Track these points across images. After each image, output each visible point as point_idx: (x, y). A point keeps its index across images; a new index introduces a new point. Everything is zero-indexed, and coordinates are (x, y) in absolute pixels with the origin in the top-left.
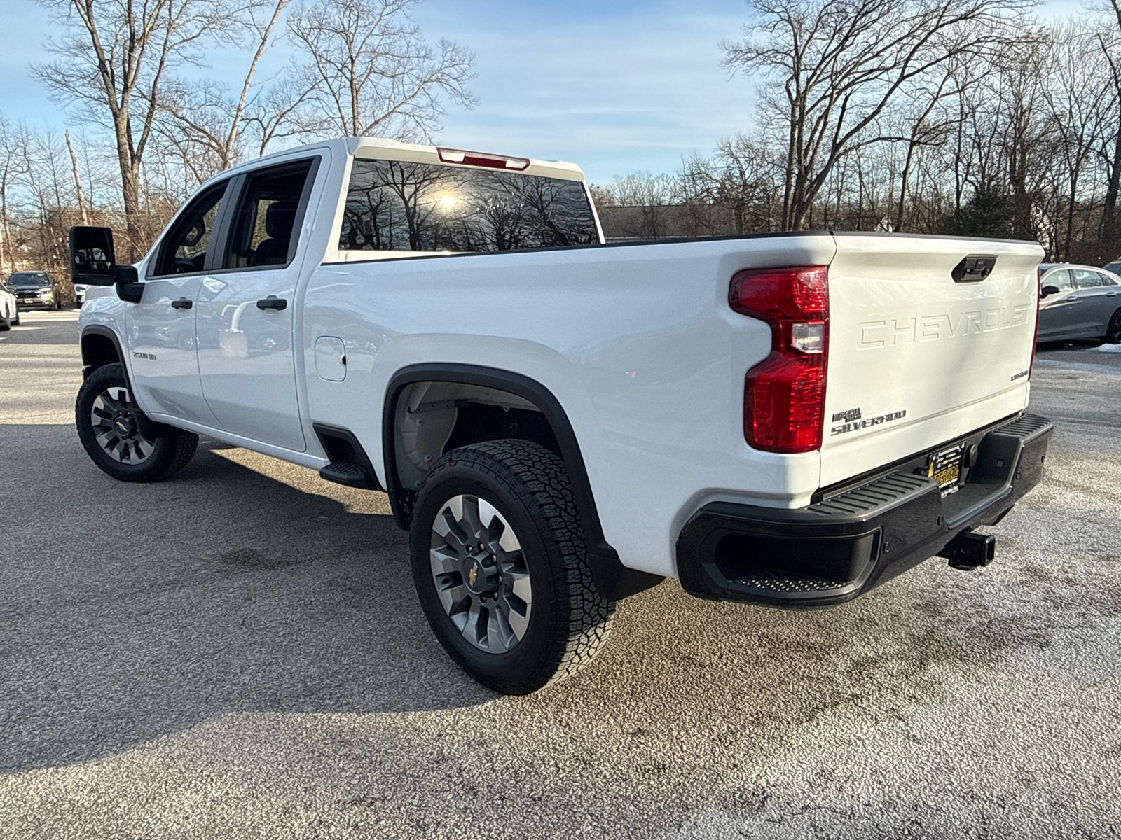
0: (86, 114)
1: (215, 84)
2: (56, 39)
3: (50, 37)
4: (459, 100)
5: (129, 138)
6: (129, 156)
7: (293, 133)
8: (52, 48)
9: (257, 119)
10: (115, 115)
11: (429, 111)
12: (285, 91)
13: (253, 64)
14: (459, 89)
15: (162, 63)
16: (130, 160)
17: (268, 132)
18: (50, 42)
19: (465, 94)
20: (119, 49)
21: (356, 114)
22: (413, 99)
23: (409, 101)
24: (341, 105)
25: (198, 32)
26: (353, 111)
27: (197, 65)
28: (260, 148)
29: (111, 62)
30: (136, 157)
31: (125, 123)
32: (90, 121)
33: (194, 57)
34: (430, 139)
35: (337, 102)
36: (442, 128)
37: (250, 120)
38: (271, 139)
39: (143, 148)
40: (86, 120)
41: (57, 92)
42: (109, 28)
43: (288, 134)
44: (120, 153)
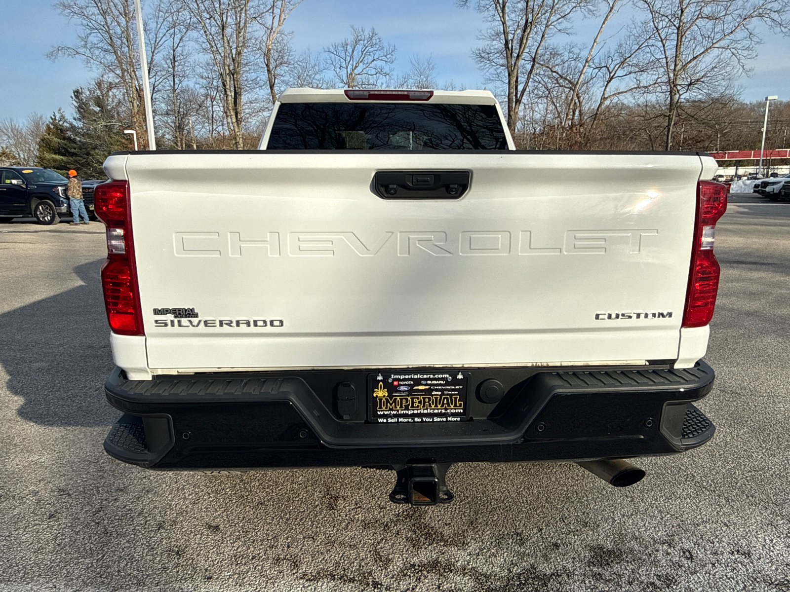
0: (494, 76)
1: (576, 45)
2: (484, 32)
3: (481, 31)
4: (778, 29)
5: (516, 88)
6: (514, 100)
7: (630, 73)
8: (481, 37)
9: (606, 67)
10: (509, 75)
11: (746, 43)
12: (628, 43)
13: (602, 27)
14: (779, 20)
15: (543, 36)
16: (514, 104)
17: (612, 75)
18: (481, 34)
19: (784, 23)
20: (519, 31)
21: (678, 53)
22: (731, 35)
23: (727, 37)
24: (666, 48)
25: (569, 10)
26: (676, 51)
27: (567, 34)
28: (604, 88)
29: (512, 40)
30: (518, 101)
31: (515, 79)
32: (496, 80)
33: (566, 29)
34: (743, 66)
35: (664, 46)
36: (756, 56)
37: (601, 68)
38: (613, 80)
39: (523, 94)
40: (493, 80)
41: (483, 64)
42: (515, 18)
43: (626, 75)
44: (509, 99)
